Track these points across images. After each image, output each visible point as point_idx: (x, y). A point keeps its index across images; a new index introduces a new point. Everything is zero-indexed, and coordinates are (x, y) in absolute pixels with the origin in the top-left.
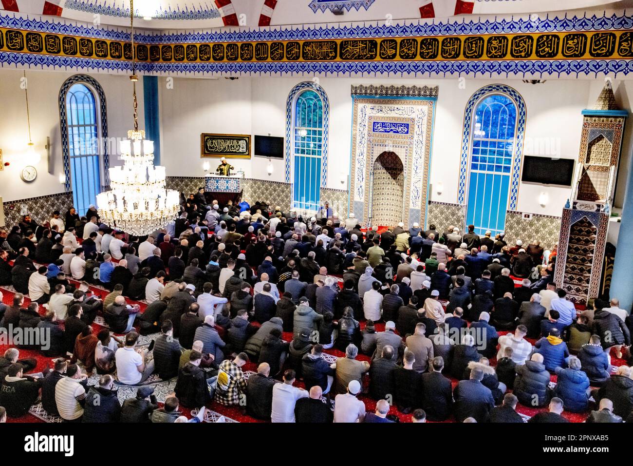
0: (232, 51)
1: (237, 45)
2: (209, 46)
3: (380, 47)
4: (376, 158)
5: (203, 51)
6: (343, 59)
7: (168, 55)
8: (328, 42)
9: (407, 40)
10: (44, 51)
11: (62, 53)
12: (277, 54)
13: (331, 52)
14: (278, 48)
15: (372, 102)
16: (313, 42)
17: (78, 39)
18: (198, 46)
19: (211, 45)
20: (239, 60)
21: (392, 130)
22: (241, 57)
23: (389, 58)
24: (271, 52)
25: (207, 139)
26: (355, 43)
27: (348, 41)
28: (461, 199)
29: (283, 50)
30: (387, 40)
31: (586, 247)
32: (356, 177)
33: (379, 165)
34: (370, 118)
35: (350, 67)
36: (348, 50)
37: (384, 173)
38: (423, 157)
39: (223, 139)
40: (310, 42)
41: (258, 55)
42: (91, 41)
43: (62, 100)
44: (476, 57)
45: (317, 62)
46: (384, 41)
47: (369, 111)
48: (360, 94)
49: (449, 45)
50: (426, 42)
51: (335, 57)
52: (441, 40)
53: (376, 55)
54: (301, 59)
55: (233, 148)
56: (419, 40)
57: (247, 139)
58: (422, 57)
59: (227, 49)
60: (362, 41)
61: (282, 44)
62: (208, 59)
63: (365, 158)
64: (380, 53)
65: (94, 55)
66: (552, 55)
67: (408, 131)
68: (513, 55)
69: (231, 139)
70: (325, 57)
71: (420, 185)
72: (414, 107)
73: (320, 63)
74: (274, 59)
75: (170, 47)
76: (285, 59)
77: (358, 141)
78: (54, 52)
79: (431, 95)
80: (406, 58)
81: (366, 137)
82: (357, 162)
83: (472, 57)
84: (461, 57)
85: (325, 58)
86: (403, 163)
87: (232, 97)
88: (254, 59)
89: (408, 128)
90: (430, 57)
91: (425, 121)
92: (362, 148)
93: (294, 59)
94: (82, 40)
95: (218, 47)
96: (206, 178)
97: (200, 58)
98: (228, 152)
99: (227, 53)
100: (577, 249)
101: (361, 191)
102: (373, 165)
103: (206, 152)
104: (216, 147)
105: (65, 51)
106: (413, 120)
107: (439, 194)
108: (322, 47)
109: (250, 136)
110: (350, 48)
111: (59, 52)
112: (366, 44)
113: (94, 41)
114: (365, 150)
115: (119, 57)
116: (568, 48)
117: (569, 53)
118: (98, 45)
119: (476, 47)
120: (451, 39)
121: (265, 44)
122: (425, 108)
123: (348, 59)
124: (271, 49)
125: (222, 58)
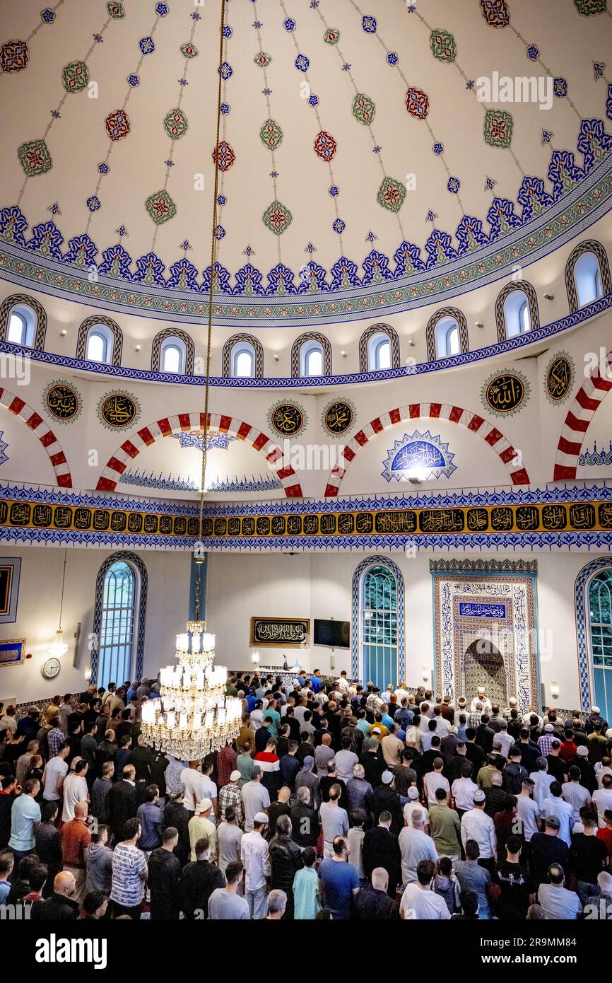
0: (295, 523)
1: (299, 518)
2: (268, 519)
3: (468, 518)
4: (466, 648)
5: (261, 524)
6: (424, 531)
7: (222, 528)
8: (406, 512)
9: (500, 509)
10: (91, 528)
12: (346, 527)
13: (409, 524)
14: (348, 520)
15: (456, 580)
16: (387, 513)
18: (256, 519)
19: (271, 518)
20: (302, 533)
21: (484, 613)
22: (305, 531)
23: (480, 530)
24: (339, 525)
25: (258, 624)
26: (437, 513)
27: (429, 511)
28: (586, 705)
29: (353, 523)
30: (475, 510)
32: (443, 674)
34: (455, 598)
35: (433, 540)
36: (429, 521)
37: (478, 668)
39: (277, 624)
40: (384, 513)
41: (324, 528)
43: (100, 580)
44: (587, 527)
45: (394, 535)
46: (471, 511)
47: (454, 589)
48: (440, 570)
49: (551, 514)
50: (523, 511)
51: (414, 529)
52: (540, 508)
53: (463, 526)
54: (374, 531)
55: (288, 635)
56: (514, 509)
57: (305, 624)
58: (520, 528)
59: (288, 521)
60: (446, 511)
61: (351, 516)
62: (267, 533)
63: (452, 648)
64: (468, 524)
67: (504, 615)
69: (288, 624)
70: (403, 529)
71: (528, 684)
72: (510, 585)
73: (397, 536)
74: (342, 533)
75: (225, 520)
76: (355, 532)
77: (442, 627)
79: (528, 571)
80: (501, 529)
81: (452, 621)
82: (442, 654)
83: (582, 527)
84: (569, 527)
85: (402, 531)
86: (502, 654)
87: (290, 574)
88: (319, 533)
89: (505, 611)
90: (530, 528)
91: (525, 602)
92: (448, 636)
93: (365, 532)
95: (278, 519)
97: (258, 532)
98: (283, 640)
99: (288, 526)
101: (450, 692)
102: (463, 658)
103: (256, 639)
104: (269, 634)
105: (113, 527)
106: (509, 600)
107: (555, 697)
108: (398, 518)
109: (310, 620)
110: (431, 518)
114: (452, 638)
115: (169, 532)
119: (585, 515)
120: (553, 507)
121: (332, 515)
122: (524, 586)
123: (430, 531)
124: (339, 521)
125: (283, 532)
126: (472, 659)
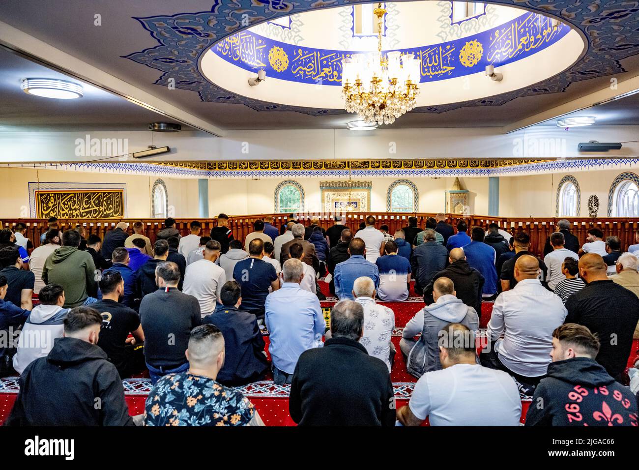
5: (252, 163)
22: (282, 167)
23: (376, 168)
51: (345, 167)
53: (369, 166)
54: (323, 168)
58: (394, 167)
62: (257, 168)
66: (454, 166)
68: (438, 167)
73: (336, 170)
76: (313, 168)
80: (386, 167)
83: (418, 167)
85: (339, 168)
90: (398, 167)
93: (318, 168)
97: (250, 167)
99: (271, 165)
116: (461, 163)
117: (462, 166)
119: (420, 163)
125: (268, 168)
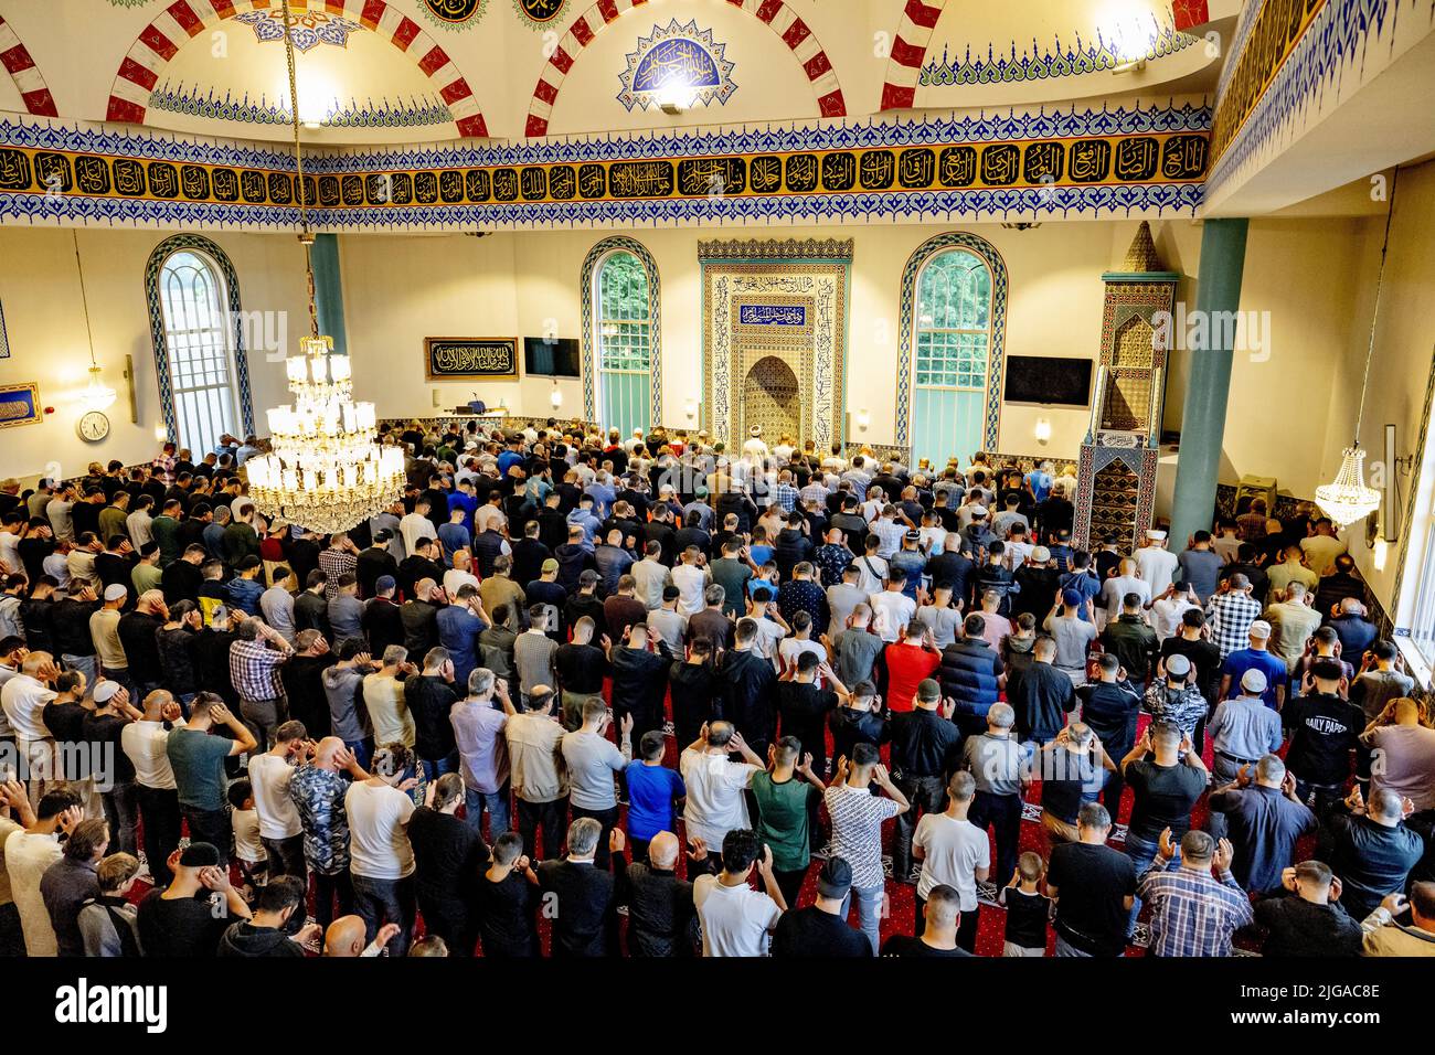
0: (478, 183)
1: (486, 173)
2: (432, 175)
3: (752, 172)
4: (749, 369)
5: (421, 184)
6: (685, 194)
7: (357, 193)
8: (656, 163)
9: (799, 157)
10: (113, 192)
11: (148, 194)
12: (563, 187)
13: (662, 182)
14: (564, 177)
15: (734, 271)
16: (628, 165)
17: (178, 168)
18: (412, 175)
19: (438, 174)
20: (492, 199)
21: (774, 319)
22: (496, 195)
23: (769, 190)
24: (551, 185)
25: (435, 351)
26: (704, 164)
27: (692, 162)
28: (901, 437)
29: (574, 181)
30: (763, 159)
31: (1119, 509)
32: (714, 407)
33: (754, 383)
34: (735, 299)
35: (699, 208)
36: (693, 178)
37: (764, 396)
38: (832, 364)
39: (466, 346)
40: (623, 165)
41: (527, 190)
42: (203, 171)
43: (152, 284)
44: (922, 185)
45: (638, 201)
46: (757, 160)
47: (734, 286)
48: (714, 256)
49: (873, 164)
50: (833, 161)
51: (670, 191)
52: (858, 155)
53: (744, 185)
54: (608, 195)
55: (485, 363)
56: (820, 157)
57: (510, 345)
58: (827, 187)
59: (468, 180)
60: (718, 161)
61: (571, 169)
62: (433, 199)
63: (729, 371)
64: (752, 181)
65: (212, 197)
66: (1053, 177)
67: (803, 320)
68: (985, 181)
69: (481, 346)
70: (652, 190)
71: (829, 415)
72: (813, 276)
73: (643, 202)
74: (556, 198)
75: (358, 178)
76: (578, 196)
77: (715, 342)
78: (133, 193)
80: (799, 190)
81: (729, 333)
82: (714, 379)
83: (914, 185)
84: (896, 185)
85: (651, 194)
86: (798, 377)
87: (479, 268)
88: (520, 198)
89: (803, 315)
90: (841, 187)
91: (833, 302)
92: (723, 354)
93: (594, 196)
94: (185, 168)
95: (449, 177)
96: (438, 419)
97: (418, 197)
98: (477, 370)
99: (468, 188)
100: (1105, 515)
101: (724, 431)
102: (744, 384)
103: (435, 372)
104: (454, 363)
105: (154, 190)
106: (811, 300)
107: (863, 429)
108: (645, 173)
109: (517, 339)
110: (696, 173)
111: (142, 192)
112: (725, 166)
113: (209, 170)
114: (729, 356)
115: (261, 199)
116: (1080, 165)
117: (1082, 175)
118: (218, 178)
119: (921, 166)
120: (877, 154)
121: (539, 169)
122: (832, 278)
123: (693, 193)
124: (551, 179)
125: (461, 197)
126: (756, 385)
